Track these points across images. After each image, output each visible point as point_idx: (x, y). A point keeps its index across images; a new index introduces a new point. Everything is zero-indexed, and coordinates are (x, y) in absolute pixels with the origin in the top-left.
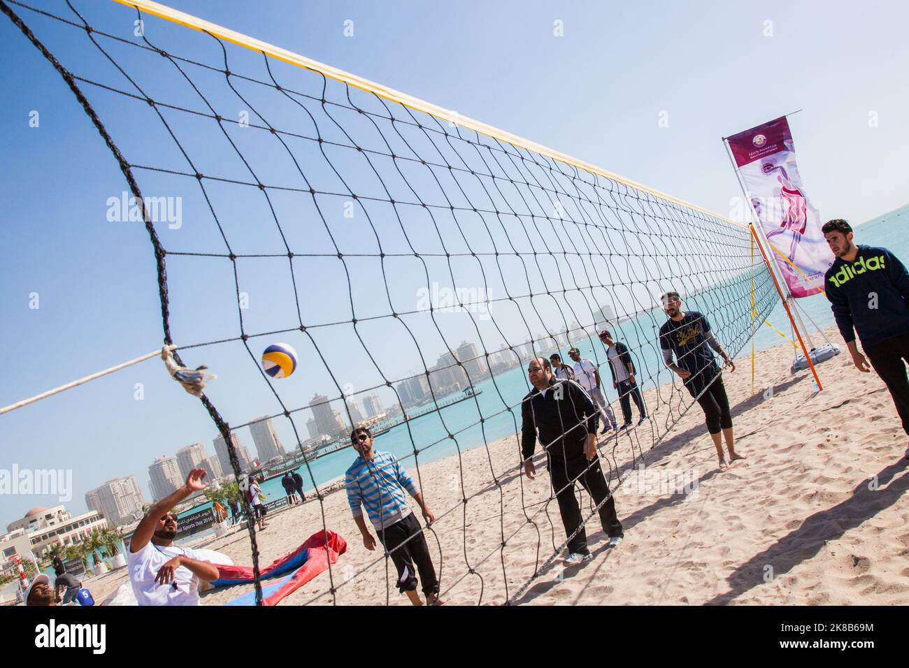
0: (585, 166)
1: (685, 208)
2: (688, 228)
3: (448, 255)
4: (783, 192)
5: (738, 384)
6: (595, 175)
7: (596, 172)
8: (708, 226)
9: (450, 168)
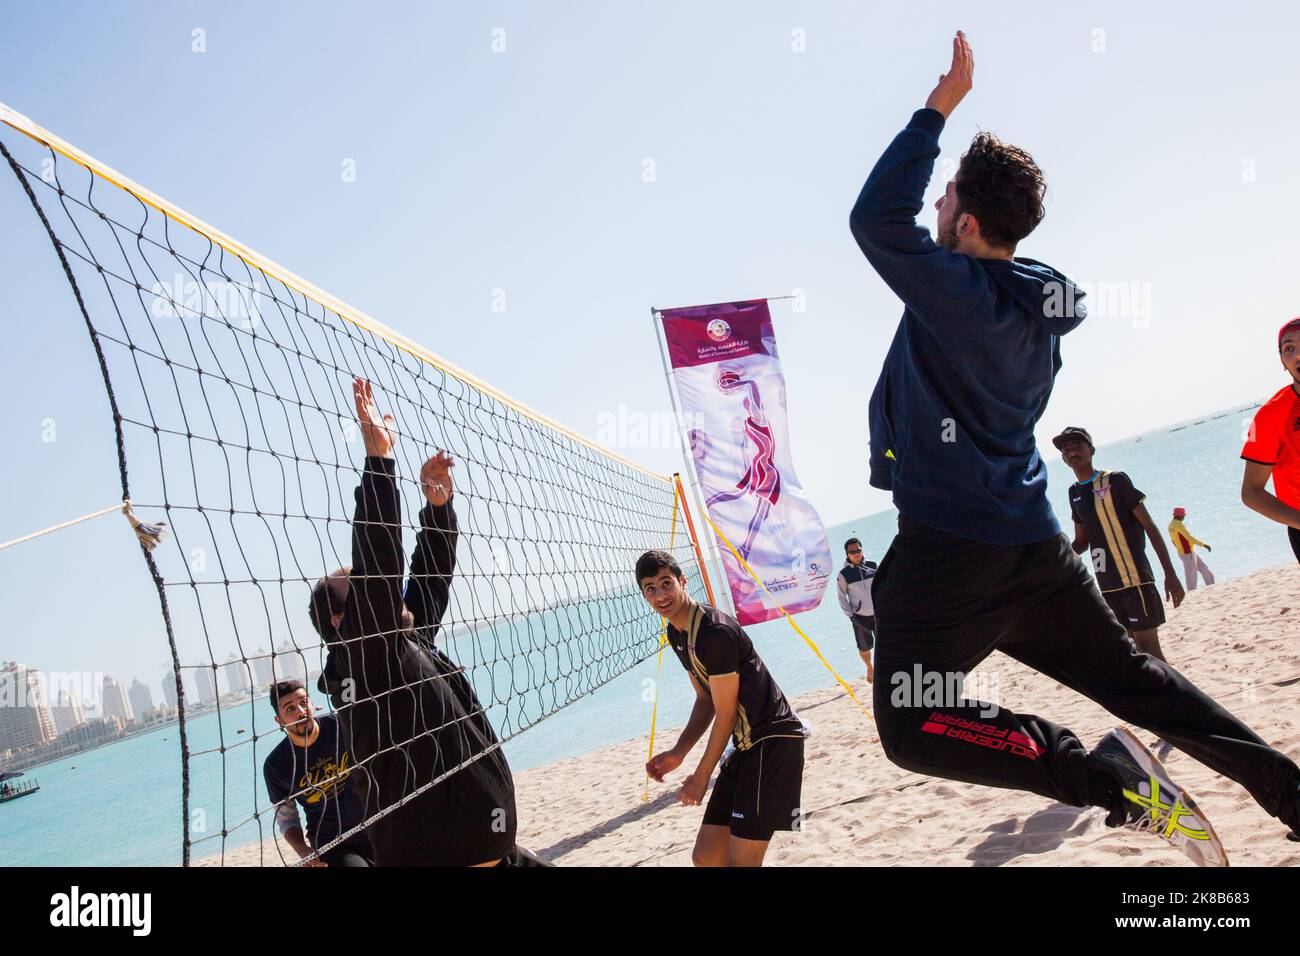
0: (431, 358)
1: (559, 436)
2: (558, 470)
3: (297, 459)
4: (749, 427)
5: (620, 783)
6: (443, 373)
7: (444, 369)
8: (591, 469)
9: (299, 353)
